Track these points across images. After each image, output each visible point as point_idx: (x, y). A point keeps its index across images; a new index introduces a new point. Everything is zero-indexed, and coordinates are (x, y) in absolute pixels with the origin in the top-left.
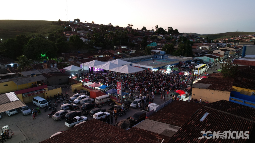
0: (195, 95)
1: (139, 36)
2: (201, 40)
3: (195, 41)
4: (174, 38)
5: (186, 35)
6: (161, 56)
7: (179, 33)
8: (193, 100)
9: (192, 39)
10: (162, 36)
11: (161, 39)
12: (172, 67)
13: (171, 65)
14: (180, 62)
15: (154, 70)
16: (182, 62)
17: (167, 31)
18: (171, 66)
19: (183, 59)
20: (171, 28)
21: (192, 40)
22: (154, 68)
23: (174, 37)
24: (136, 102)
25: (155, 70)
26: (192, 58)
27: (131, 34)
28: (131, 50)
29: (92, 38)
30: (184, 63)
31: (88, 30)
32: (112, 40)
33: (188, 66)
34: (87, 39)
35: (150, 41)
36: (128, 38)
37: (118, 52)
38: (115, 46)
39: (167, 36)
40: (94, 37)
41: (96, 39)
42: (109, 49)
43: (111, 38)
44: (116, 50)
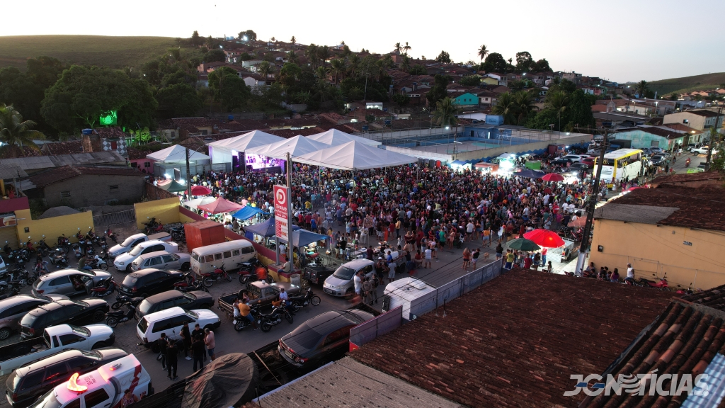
0: (605, 251)
1: (423, 77)
2: (621, 92)
3: (602, 94)
4: (536, 84)
5: (573, 77)
6: (490, 130)
7: (550, 70)
8: (594, 270)
9: (592, 88)
10: (499, 77)
11: (493, 87)
12: (520, 159)
13: (519, 154)
14: (549, 145)
15: (458, 168)
16: (556, 147)
17: (514, 63)
18: (517, 158)
19: (561, 137)
20: (527, 54)
21: (592, 92)
22: (457, 161)
23: (535, 80)
24: (349, 273)
25: (460, 166)
26: (592, 136)
27: (401, 70)
28: (396, 115)
29: (278, 79)
30: (563, 149)
31: (272, 60)
32: (338, 87)
33: (577, 158)
34: (262, 83)
35: (459, 91)
36: (389, 78)
37: (354, 120)
38: (348, 103)
39: (513, 79)
40: (283, 74)
41: (289, 82)
42: (327, 110)
43: (337, 79)
44: (347, 114)
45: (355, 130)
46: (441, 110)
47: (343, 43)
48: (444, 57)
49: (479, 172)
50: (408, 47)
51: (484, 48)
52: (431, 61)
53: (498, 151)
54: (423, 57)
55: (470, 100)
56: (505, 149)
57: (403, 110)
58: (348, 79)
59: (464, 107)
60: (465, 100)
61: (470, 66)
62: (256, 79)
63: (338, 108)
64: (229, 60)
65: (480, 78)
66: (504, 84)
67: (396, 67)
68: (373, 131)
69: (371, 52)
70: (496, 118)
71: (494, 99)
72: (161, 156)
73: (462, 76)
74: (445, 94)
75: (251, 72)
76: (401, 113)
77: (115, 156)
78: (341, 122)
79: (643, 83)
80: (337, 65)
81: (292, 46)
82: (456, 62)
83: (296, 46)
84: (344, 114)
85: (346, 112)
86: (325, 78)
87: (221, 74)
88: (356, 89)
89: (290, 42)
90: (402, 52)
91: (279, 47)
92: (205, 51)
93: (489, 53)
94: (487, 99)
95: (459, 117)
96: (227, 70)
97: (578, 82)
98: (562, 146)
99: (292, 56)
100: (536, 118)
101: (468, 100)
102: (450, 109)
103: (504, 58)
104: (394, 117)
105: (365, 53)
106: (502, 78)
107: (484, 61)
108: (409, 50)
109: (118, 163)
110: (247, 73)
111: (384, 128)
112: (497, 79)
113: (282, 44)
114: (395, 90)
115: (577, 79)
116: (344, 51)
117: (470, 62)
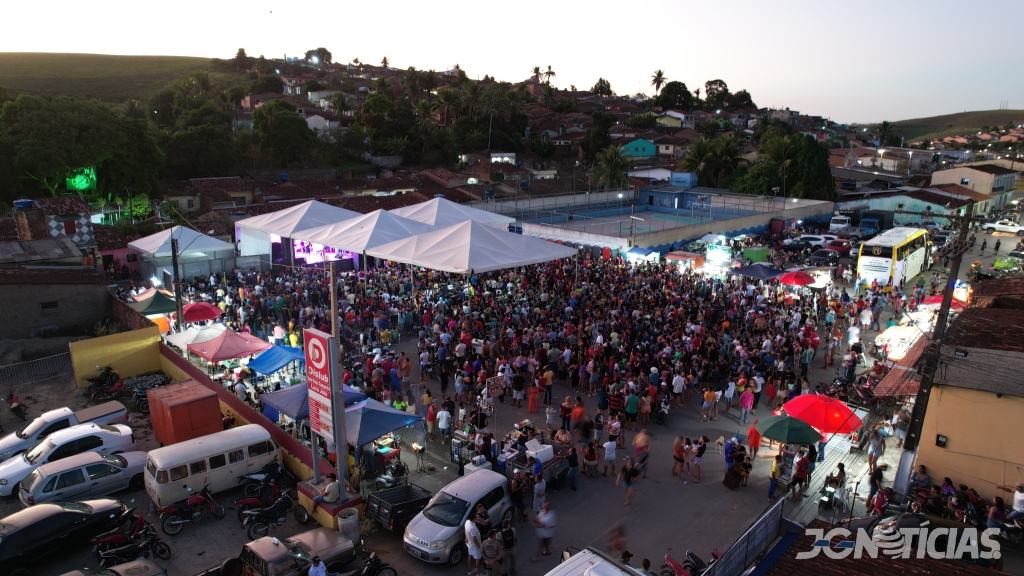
0: (951, 446)
1: (574, 115)
4: (735, 126)
6: (678, 195)
7: (754, 107)
10: (682, 116)
11: (675, 130)
13: (730, 235)
14: (772, 220)
15: (635, 259)
16: (783, 222)
17: (703, 96)
18: (728, 241)
19: (787, 207)
20: (721, 83)
22: (636, 249)
23: (734, 120)
25: (643, 257)
26: (832, 204)
27: (541, 106)
28: (535, 172)
29: (359, 119)
30: (793, 225)
31: (353, 90)
32: (450, 130)
33: (819, 240)
34: (335, 124)
35: (627, 135)
36: (525, 118)
37: (472, 181)
38: (464, 153)
39: (702, 119)
40: (366, 111)
41: (376, 122)
42: (432, 165)
43: (447, 119)
44: (463, 171)
45: (474, 196)
46: (604, 166)
47: (457, 67)
48: (603, 87)
49: (674, 268)
50: (550, 73)
51: (660, 74)
52: (584, 93)
53: (698, 230)
54: (573, 87)
55: (644, 150)
56: (708, 228)
57: (545, 164)
58: (463, 118)
59: (635, 159)
60: (636, 150)
61: (640, 100)
62: (326, 119)
63: (449, 162)
64: (290, 91)
65: (656, 117)
66: (690, 125)
67: (534, 101)
68: (502, 197)
69: (498, 80)
70: (686, 177)
71: (678, 148)
72: (153, 245)
73: (629, 114)
74: (608, 142)
75: (321, 108)
76: (543, 168)
77: (65, 248)
78: (452, 184)
79: (886, 124)
80: (448, 98)
81: (384, 71)
82: (619, 94)
83: (389, 71)
84: (458, 171)
85: (462, 168)
86: (429, 116)
87: (270, 109)
88: (476, 134)
89: (381, 65)
90: (543, 79)
91: (363, 72)
92: (254, 76)
93: (667, 81)
94: (667, 148)
95: (630, 174)
96: (280, 105)
97: (794, 122)
98: (791, 221)
99: (382, 84)
100: (746, 177)
101: (640, 150)
102: (617, 164)
103: (689, 89)
104: (532, 175)
105: (488, 81)
106: (687, 118)
107: (659, 94)
108: (551, 78)
109: (67, 260)
110: (314, 110)
111: (519, 194)
112: (679, 119)
113: (368, 69)
114: (533, 135)
115: (793, 119)
116: (458, 77)
117: (639, 94)
